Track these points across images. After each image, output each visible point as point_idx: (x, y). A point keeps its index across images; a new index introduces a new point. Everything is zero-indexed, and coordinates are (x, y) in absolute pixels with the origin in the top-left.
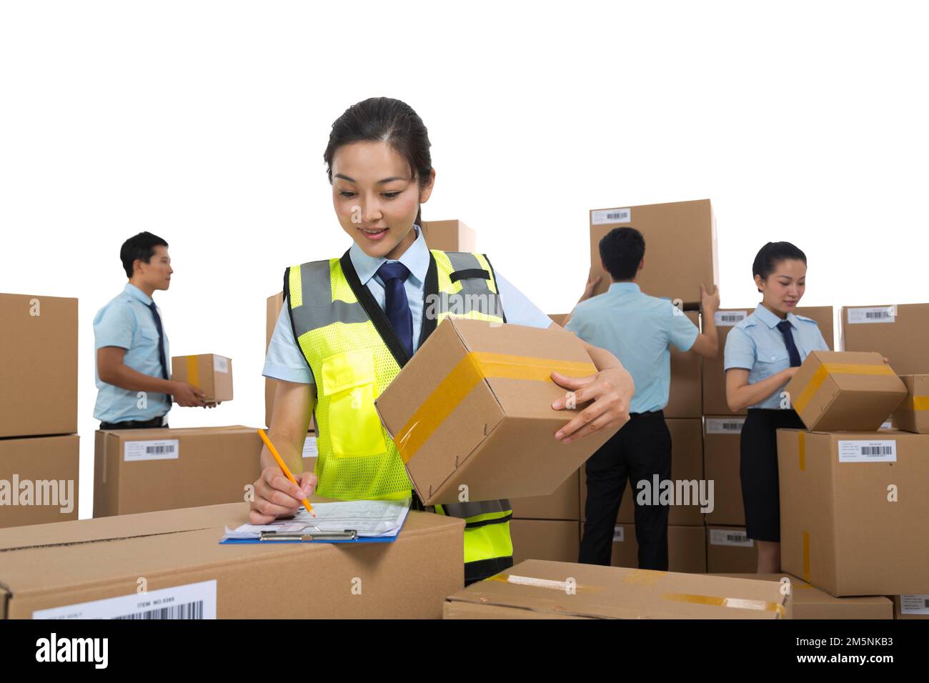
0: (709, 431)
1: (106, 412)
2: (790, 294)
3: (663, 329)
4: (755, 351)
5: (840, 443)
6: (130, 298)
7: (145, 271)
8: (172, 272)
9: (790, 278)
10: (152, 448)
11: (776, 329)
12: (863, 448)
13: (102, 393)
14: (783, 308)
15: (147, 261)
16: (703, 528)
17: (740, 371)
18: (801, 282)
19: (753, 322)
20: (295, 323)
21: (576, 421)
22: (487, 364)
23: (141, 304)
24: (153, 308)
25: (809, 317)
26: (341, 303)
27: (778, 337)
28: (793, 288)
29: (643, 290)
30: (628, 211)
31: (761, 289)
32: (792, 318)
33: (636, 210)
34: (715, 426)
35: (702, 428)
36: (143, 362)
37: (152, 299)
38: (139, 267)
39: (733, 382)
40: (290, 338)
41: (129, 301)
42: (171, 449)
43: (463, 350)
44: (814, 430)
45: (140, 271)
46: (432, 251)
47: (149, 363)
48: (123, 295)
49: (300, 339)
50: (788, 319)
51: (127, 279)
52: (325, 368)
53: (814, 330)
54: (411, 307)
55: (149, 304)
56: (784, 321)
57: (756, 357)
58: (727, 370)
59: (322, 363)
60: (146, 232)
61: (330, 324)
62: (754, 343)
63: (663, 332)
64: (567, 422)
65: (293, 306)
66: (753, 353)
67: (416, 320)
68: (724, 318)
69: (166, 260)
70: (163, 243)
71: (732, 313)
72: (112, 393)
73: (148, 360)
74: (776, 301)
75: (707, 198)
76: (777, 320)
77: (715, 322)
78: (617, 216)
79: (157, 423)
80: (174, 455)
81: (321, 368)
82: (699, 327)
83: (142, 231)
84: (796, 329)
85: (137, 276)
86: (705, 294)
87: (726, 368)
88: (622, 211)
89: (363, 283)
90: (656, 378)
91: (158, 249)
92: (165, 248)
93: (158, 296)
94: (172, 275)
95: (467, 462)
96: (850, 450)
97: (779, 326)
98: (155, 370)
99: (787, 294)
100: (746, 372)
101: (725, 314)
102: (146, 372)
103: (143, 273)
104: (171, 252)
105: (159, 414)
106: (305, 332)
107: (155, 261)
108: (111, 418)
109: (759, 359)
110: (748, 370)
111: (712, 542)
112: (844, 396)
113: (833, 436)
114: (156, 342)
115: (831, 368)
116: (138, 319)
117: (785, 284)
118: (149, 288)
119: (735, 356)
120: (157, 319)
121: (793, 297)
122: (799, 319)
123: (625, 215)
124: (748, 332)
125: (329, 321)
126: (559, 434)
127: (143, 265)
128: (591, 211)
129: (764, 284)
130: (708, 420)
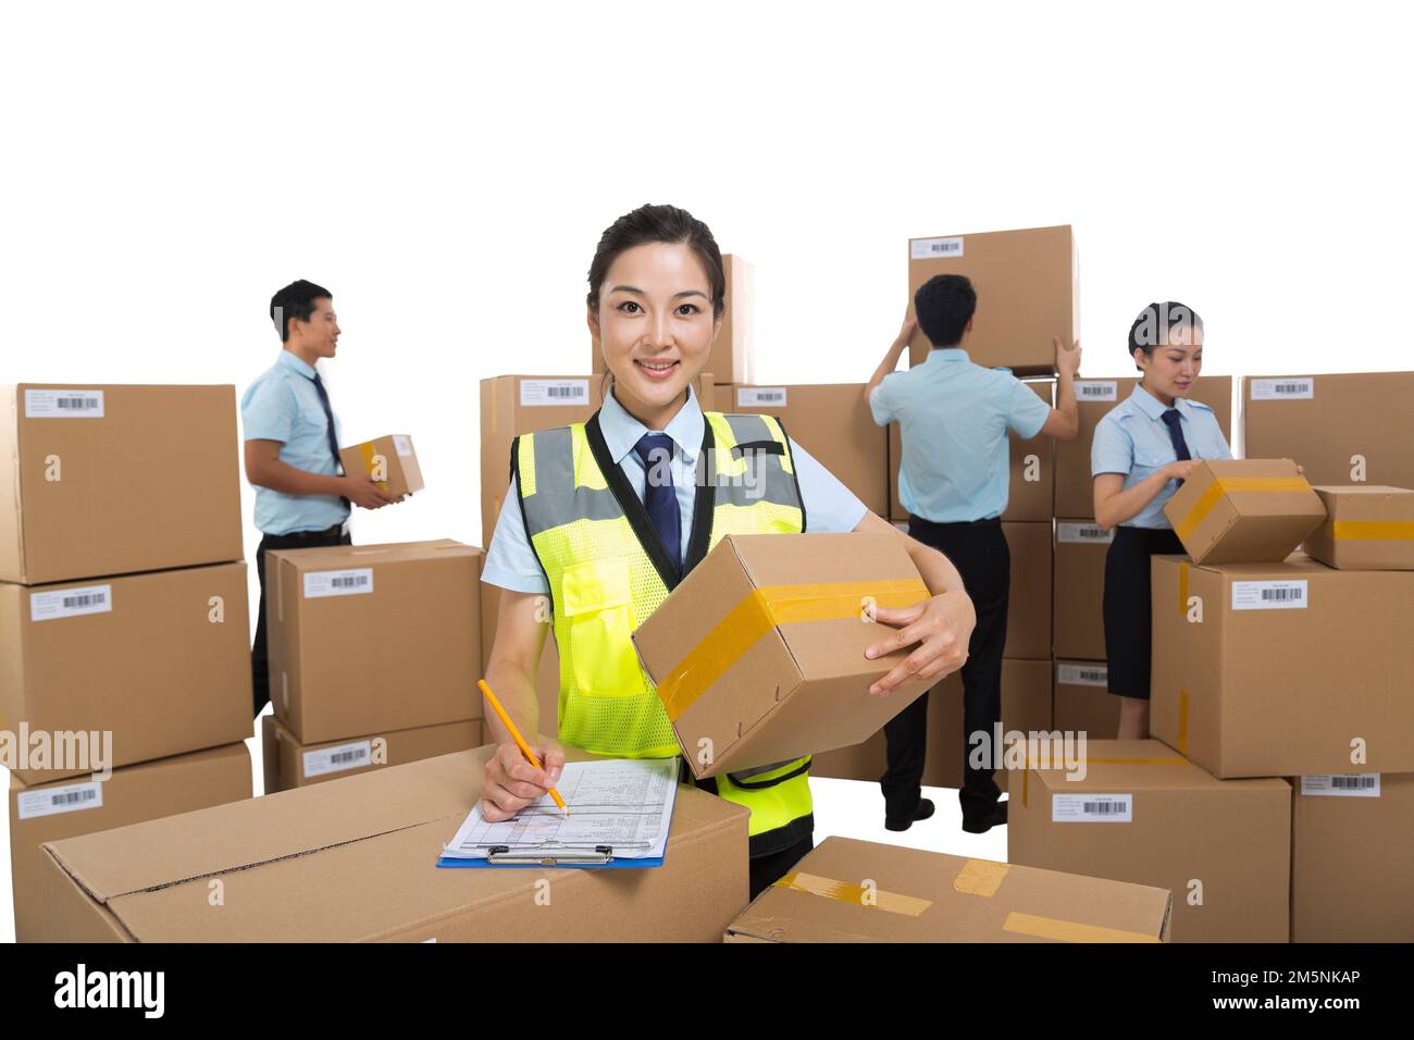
0: (1061, 540)
1: (270, 523)
2: (1185, 373)
3: (1001, 413)
4: (1132, 450)
5: (1235, 585)
6: (287, 372)
7: (304, 332)
8: (339, 333)
9: (1183, 352)
10: (339, 580)
11: (1161, 421)
12: (1265, 592)
13: (261, 498)
14: (1172, 392)
15: (306, 319)
16: (1050, 662)
17: (1113, 476)
18: (1197, 356)
19: (1130, 411)
20: (528, 518)
21: (897, 672)
22: (779, 603)
23: (301, 377)
24: (317, 381)
25: (1204, 403)
26: (586, 489)
27: (1162, 431)
28: (1187, 364)
29: (974, 359)
30: (960, 241)
31: (1142, 366)
32: (1182, 406)
33: (971, 241)
34: (1069, 533)
35: (1052, 537)
36: (311, 457)
37: (315, 369)
38: (296, 328)
39: (1102, 490)
40: (523, 537)
41: (287, 377)
42: (363, 580)
43: (749, 584)
44: (1202, 564)
45: (297, 332)
46: (707, 414)
47: (318, 456)
48: (279, 366)
49: (534, 538)
50: (1177, 407)
51: (281, 343)
52: (567, 578)
53: (1209, 420)
54: (678, 496)
55: (312, 376)
56: (1171, 409)
57: (1133, 458)
58: (1095, 476)
59: (563, 573)
60: (302, 281)
61: (572, 521)
62: (1131, 439)
63: (999, 415)
64: (886, 673)
65: (525, 495)
66: (1130, 452)
67: (686, 516)
68: (1086, 391)
69: (330, 317)
70: (326, 294)
71: (1097, 384)
72: (274, 501)
73: (316, 452)
74: (1163, 382)
75: (1067, 223)
76: (1162, 409)
77: (1074, 395)
78: (945, 247)
79: (335, 537)
80: (368, 588)
81: (562, 578)
82: (1051, 405)
83: (298, 279)
84: (1185, 420)
85: (293, 338)
86: (1061, 349)
87: (1094, 473)
88: (954, 241)
89: (616, 462)
90: (992, 475)
91: (319, 302)
92: (327, 301)
93: (323, 364)
94: (339, 337)
95: (754, 731)
96: (1248, 593)
97: (1165, 417)
98: (326, 465)
99: (1180, 374)
100: (1120, 478)
101: (1088, 385)
102: (316, 469)
103: (301, 335)
104: (337, 305)
105: (336, 521)
106: (541, 530)
107: (316, 317)
108: (277, 529)
109: (1137, 461)
110: (1123, 475)
111: (1061, 679)
112: (1243, 523)
113: (1226, 575)
114: (325, 428)
115: (1228, 484)
116: (299, 401)
117: (1177, 360)
118: (311, 355)
119: (1106, 455)
120: (322, 394)
121: (1187, 377)
122: (1191, 406)
123: (956, 246)
124: (1123, 425)
125: (571, 518)
126: (874, 689)
127: (301, 324)
128: (910, 241)
129: (1146, 360)
130: (1060, 525)
